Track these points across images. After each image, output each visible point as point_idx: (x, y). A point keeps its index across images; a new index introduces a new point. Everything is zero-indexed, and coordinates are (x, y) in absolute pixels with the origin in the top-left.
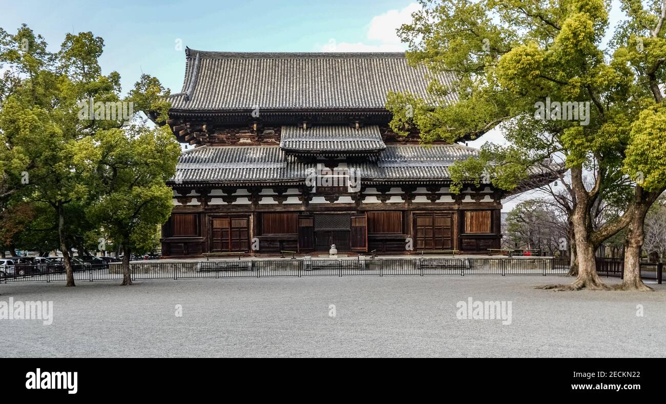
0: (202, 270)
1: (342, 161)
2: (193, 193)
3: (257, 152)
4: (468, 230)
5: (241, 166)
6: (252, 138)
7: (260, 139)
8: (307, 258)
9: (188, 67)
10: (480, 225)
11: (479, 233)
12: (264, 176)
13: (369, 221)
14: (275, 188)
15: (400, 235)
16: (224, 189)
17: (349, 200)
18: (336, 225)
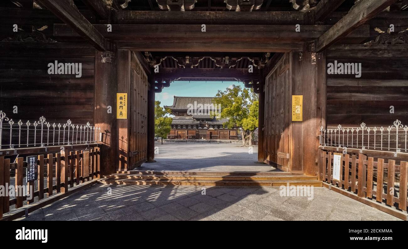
0: (176, 142)
1: (205, 120)
2: (174, 126)
4: (231, 135)
5: (184, 121)
8: (197, 140)
9: (174, 100)
11: (233, 135)
12: (189, 123)
13: (210, 132)
14: (191, 125)
15: (216, 135)
16: (181, 125)
17: (206, 128)
18: (204, 133)
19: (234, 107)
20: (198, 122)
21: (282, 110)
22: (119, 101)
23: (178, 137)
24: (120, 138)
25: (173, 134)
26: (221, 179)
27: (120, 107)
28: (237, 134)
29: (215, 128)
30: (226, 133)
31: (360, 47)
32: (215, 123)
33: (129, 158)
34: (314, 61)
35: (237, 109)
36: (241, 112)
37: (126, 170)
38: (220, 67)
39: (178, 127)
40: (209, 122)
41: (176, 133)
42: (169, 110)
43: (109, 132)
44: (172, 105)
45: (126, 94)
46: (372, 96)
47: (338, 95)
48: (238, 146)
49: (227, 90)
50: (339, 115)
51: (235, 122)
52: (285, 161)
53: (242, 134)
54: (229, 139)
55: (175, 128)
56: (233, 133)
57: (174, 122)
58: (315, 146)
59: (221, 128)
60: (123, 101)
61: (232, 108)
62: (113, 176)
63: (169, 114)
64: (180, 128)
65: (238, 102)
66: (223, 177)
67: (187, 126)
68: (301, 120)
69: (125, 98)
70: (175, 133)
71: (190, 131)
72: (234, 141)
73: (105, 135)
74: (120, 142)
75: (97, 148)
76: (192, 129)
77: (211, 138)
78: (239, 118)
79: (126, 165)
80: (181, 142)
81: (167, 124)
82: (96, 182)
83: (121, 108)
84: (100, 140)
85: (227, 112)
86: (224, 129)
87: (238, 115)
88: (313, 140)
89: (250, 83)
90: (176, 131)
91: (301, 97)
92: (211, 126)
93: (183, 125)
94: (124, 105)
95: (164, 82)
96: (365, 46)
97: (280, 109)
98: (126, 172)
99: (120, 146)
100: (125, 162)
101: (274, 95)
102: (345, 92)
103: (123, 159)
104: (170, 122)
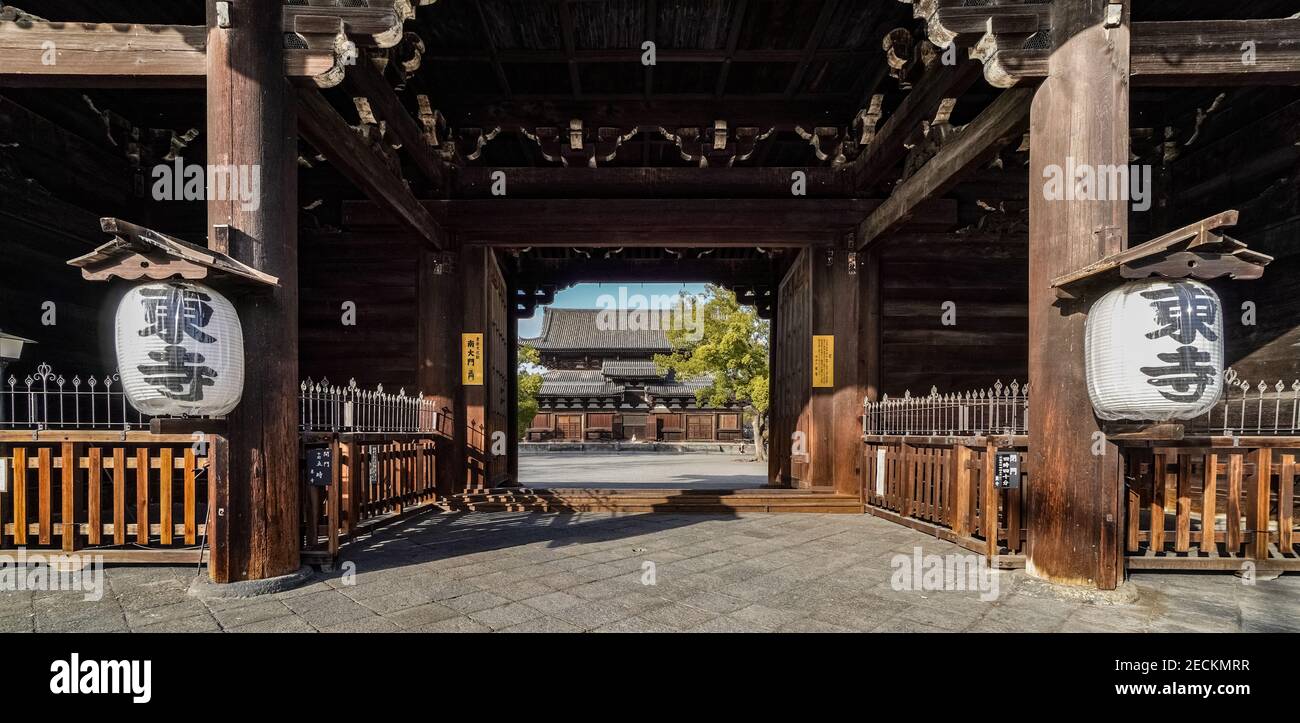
0: (551, 450)
1: (641, 381)
2: (547, 401)
3: (587, 374)
4: (722, 427)
5: (576, 384)
6: (584, 365)
7: (589, 366)
8: (617, 444)
10: (730, 423)
11: (728, 429)
12: (591, 391)
13: (658, 420)
14: (598, 398)
15: (678, 429)
16: (566, 399)
17: (645, 406)
18: (637, 422)
19: (728, 343)
20: (621, 388)
21: (800, 364)
22: (466, 349)
23: (558, 433)
24: (469, 424)
25: (541, 426)
26: (665, 501)
27: (469, 360)
28: (741, 423)
29: (674, 406)
30: (705, 421)
31: (948, 239)
32: (672, 390)
33: (487, 466)
34: (852, 269)
35: (736, 348)
36: (748, 356)
37: (480, 487)
38: (677, 255)
39: (556, 404)
40: (655, 389)
41: (553, 423)
42: (532, 352)
43: (449, 412)
44: (538, 335)
45: (480, 336)
46: (972, 335)
47: (906, 334)
48: (741, 460)
49: (708, 292)
50: (908, 374)
51: (731, 387)
52: (803, 468)
53: (754, 423)
54: (718, 438)
55: (547, 406)
56: (728, 422)
57: (547, 389)
58: (855, 436)
59: (690, 407)
60: (474, 349)
61: (721, 347)
62: (461, 497)
63: (531, 364)
64: (563, 406)
65: (738, 329)
66: (668, 498)
67: (585, 400)
68: (830, 384)
69: (478, 344)
70: (547, 424)
71: (594, 417)
72: (731, 447)
73: (442, 417)
74: (469, 431)
75: (430, 442)
76: (601, 409)
77: (660, 436)
78: (744, 374)
79: (481, 478)
80: (566, 449)
81: (525, 394)
82: (431, 506)
83: (471, 363)
84: (434, 427)
85: (706, 358)
86: (700, 409)
87: (740, 366)
88: (851, 424)
89: (749, 293)
90: (553, 417)
91: (830, 339)
92: (661, 400)
93: (572, 399)
94: (477, 357)
95: (540, 293)
96: (958, 236)
97: (797, 362)
98: (481, 491)
99: (469, 441)
100: (480, 471)
101: (790, 328)
102: (919, 328)
103: (474, 466)
104: (536, 388)
